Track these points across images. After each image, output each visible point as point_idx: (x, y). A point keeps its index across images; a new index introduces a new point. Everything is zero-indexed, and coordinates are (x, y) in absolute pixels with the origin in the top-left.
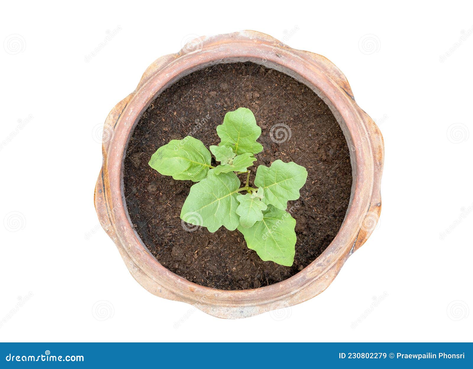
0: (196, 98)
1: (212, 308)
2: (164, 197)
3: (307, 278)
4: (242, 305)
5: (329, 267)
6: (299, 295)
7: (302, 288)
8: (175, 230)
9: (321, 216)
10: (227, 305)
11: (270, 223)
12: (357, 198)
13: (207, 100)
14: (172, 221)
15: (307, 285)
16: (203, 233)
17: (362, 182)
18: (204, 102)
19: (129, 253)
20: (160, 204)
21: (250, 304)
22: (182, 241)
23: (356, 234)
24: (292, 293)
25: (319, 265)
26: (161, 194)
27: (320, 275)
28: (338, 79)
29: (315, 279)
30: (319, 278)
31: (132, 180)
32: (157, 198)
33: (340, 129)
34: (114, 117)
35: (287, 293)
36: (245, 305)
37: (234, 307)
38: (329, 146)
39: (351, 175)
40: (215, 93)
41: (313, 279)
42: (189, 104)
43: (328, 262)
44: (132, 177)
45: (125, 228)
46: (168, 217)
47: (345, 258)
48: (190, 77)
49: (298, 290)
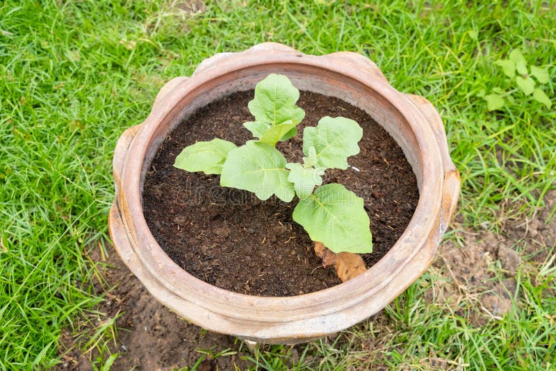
0: (217, 125)
1: (282, 327)
2: (196, 226)
3: (397, 259)
4: (322, 313)
5: (420, 245)
6: (392, 285)
7: (394, 275)
8: (216, 261)
9: (391, 218)
10: (302, 316)
11: (332, 206)
12: (427, 164)
13: (231, 125)
14: (210, 252)
15: (399, 270)
16: (252, 261)
17: (427, 148)
18: (227, 127)
19: (160, 279)
20: (193, 236)
21: (332, 310)
22: (227, 271)
23: (439, 203)
24: (383, 284)
25: (407, 241)
26: (192, 224)
27: (412, 256)
28: (368, 67)
29: (407, 261)
30: (412, 259)
31: (154, 214)
32: (187, 230)
33: (385, 131)
34: (126, 139)
35: (377, 284)
36: (326, 311)
37: (312, 317)
38: (379, 149)
39: (412, 172)
40: (239, 117)
41: (404, 261)
42: (211, 131)
43: (416, 236)
44: (154, 211)
45: (152, 245)
46: (205, 248)
47: (436, 238)
48: (208, 108)
49: (390, 279)
